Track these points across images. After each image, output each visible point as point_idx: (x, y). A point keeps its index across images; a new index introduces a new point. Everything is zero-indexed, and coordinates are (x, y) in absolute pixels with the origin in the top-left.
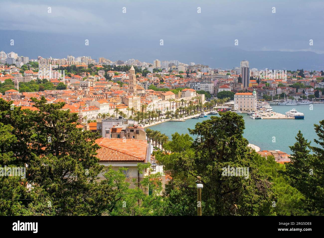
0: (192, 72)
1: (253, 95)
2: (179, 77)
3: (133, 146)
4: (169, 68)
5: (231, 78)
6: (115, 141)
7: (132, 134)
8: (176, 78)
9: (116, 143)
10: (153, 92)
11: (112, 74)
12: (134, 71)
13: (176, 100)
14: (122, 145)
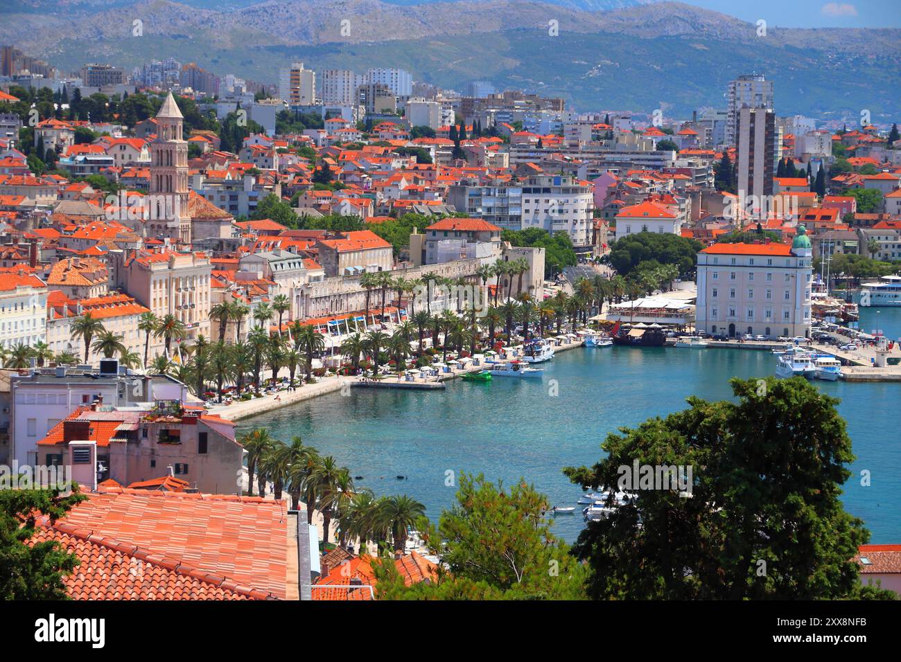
0: (478, 132)
1: (794, 255)
2: (414, 159)
3: (218, 533)
4: (362, 109)
5: (683, 163)
6: (122, 500)
7: (169, 455)
8: (396, 164)
9: (128, 514)
10: (276, 233)
11: (63, 136)
12: (180, 124)
13: (395, 278)
14: (160, 526)
